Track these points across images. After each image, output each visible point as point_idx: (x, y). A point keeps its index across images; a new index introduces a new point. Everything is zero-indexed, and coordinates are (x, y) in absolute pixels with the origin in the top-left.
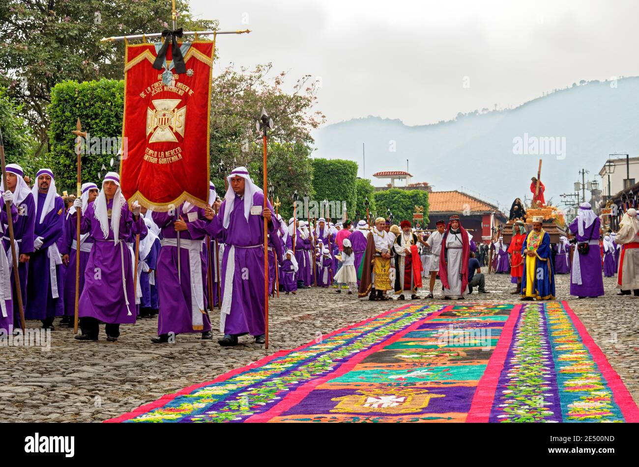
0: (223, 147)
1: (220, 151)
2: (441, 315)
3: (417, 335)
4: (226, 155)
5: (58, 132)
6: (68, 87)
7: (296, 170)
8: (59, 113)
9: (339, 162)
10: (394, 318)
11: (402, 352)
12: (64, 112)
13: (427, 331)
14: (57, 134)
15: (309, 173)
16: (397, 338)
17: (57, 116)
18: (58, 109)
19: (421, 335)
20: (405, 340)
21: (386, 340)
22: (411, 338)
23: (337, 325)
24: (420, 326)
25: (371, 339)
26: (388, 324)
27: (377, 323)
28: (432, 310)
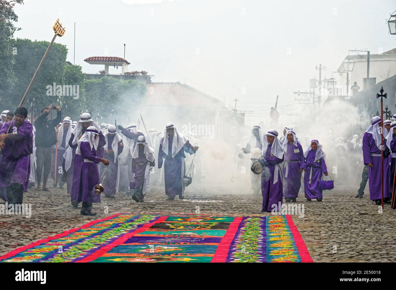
2: (152, 227)
3: (125, 250)
10: (100, 229)
13: (136, 246)
16: (102, 254)
19: (128, 250)
20: (110, 256)
21: (89, 255)
22: (118, 253)
23: (36, 236)
24: (129, 239)
25: (74, 253)
26: (93, 236)
27: (80, 234)
28: (143, 220)
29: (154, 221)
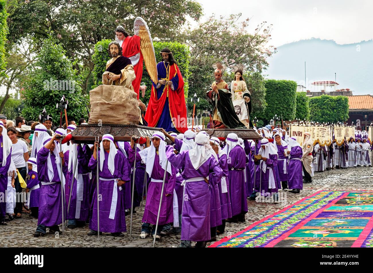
0: (204, 77)
1: (203, 80)
2: (337, 203)
3: (314, 224)
4: (207, 83)
5: (99, 72)
6: (105, 44)
7: (254, 90)
8: (100, 60)
9: (284, 82)
11: (298, 241)
12: (103, 60)
13: (322, 220)
14: (98, 74)
15: (263, 92)
17: (99, 62)
18: (99, 58)
19: (316, 223)
20: (305, 229)
21: (293, 228)
22: (310, 226)
23: (268, 211)
24: (320, 214)
25: (284, 226)
26: (299, 211)
27: (293, 210)
28: (334, 196)
29: (340, 196)
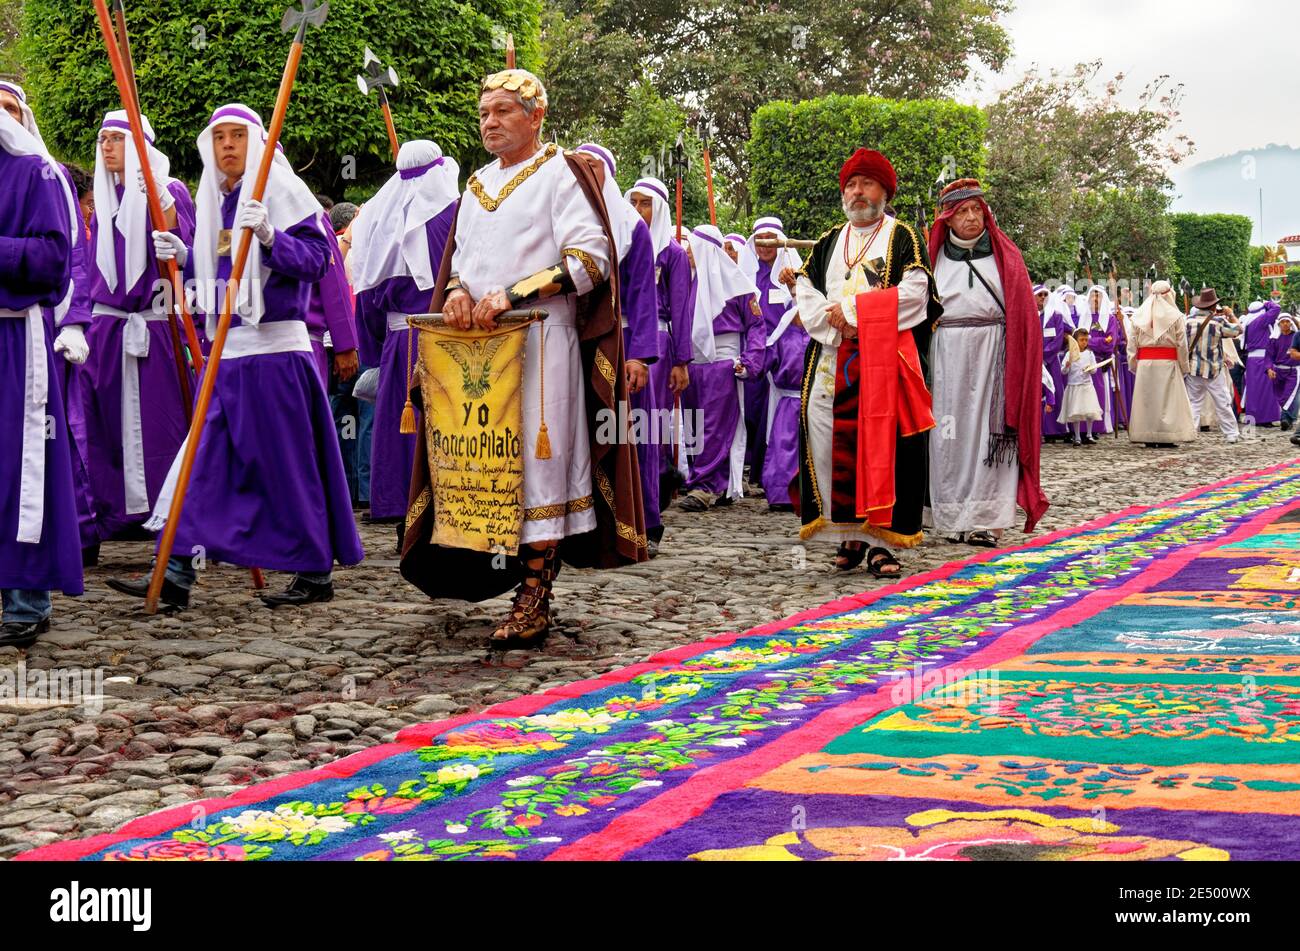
0: (1022, 197)
1: (1019, 204)
4: (1028, 210)
5: (763, 183)
6: (778, 111)
7: (1146, 232)
8: (765, 153)
9: (1219, 218)
12: (771, 151)
14: (762, 186)
15: (1169, 237)
17: (762, 159)
18: (762, 146)
